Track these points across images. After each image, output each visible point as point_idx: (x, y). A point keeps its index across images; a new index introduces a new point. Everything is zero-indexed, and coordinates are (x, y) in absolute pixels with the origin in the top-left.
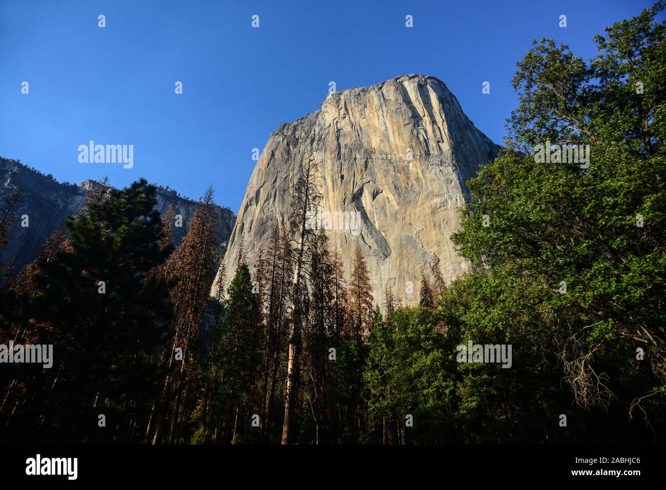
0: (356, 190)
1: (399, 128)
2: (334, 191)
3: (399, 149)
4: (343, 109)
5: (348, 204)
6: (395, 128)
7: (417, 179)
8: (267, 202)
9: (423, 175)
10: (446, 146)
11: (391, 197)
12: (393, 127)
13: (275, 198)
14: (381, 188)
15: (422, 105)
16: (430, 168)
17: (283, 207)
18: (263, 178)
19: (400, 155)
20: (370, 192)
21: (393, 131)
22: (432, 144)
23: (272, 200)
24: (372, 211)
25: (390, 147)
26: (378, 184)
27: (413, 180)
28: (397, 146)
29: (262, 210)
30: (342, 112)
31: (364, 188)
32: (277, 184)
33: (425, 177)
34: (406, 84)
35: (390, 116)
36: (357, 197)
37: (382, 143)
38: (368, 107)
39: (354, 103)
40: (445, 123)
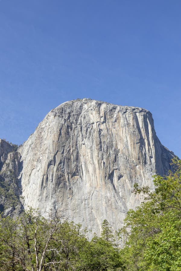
0: (110, 172)
1: (134, 144)
2: (99, 170)
3: (133, 156)
4: (103, 118)
5: (107, 180)
6: (132, 143)
7: (140, 175)
8: (60, 165)
9: (143, 175)
10: (153, 160)
11: (127, 180)
12: (131, 142)
13: (64, 163)
14: (122, 174)
15: (145, 132)
16: (147, 172)
17: (68, 170)
18: (57, 148)
19: (133, 159)
20: (117, 175)
21: (131, 145)
22: (148, 158)
23: (62, 164)
24: (118, 186)
25: (128, 153)
26: (121, 172)
27: (138, 175)
28: (132, 154)
29: (58, 169)
30: (102, 119)
31: (114, 172)
32: (65, 155)
33: (144, 176)
34: (138, 114)
35: (130, 135)
36: (111, 176)
37: (124, 149)
38: (117, 122)
39: (109, 115)
40: (154, 146)
